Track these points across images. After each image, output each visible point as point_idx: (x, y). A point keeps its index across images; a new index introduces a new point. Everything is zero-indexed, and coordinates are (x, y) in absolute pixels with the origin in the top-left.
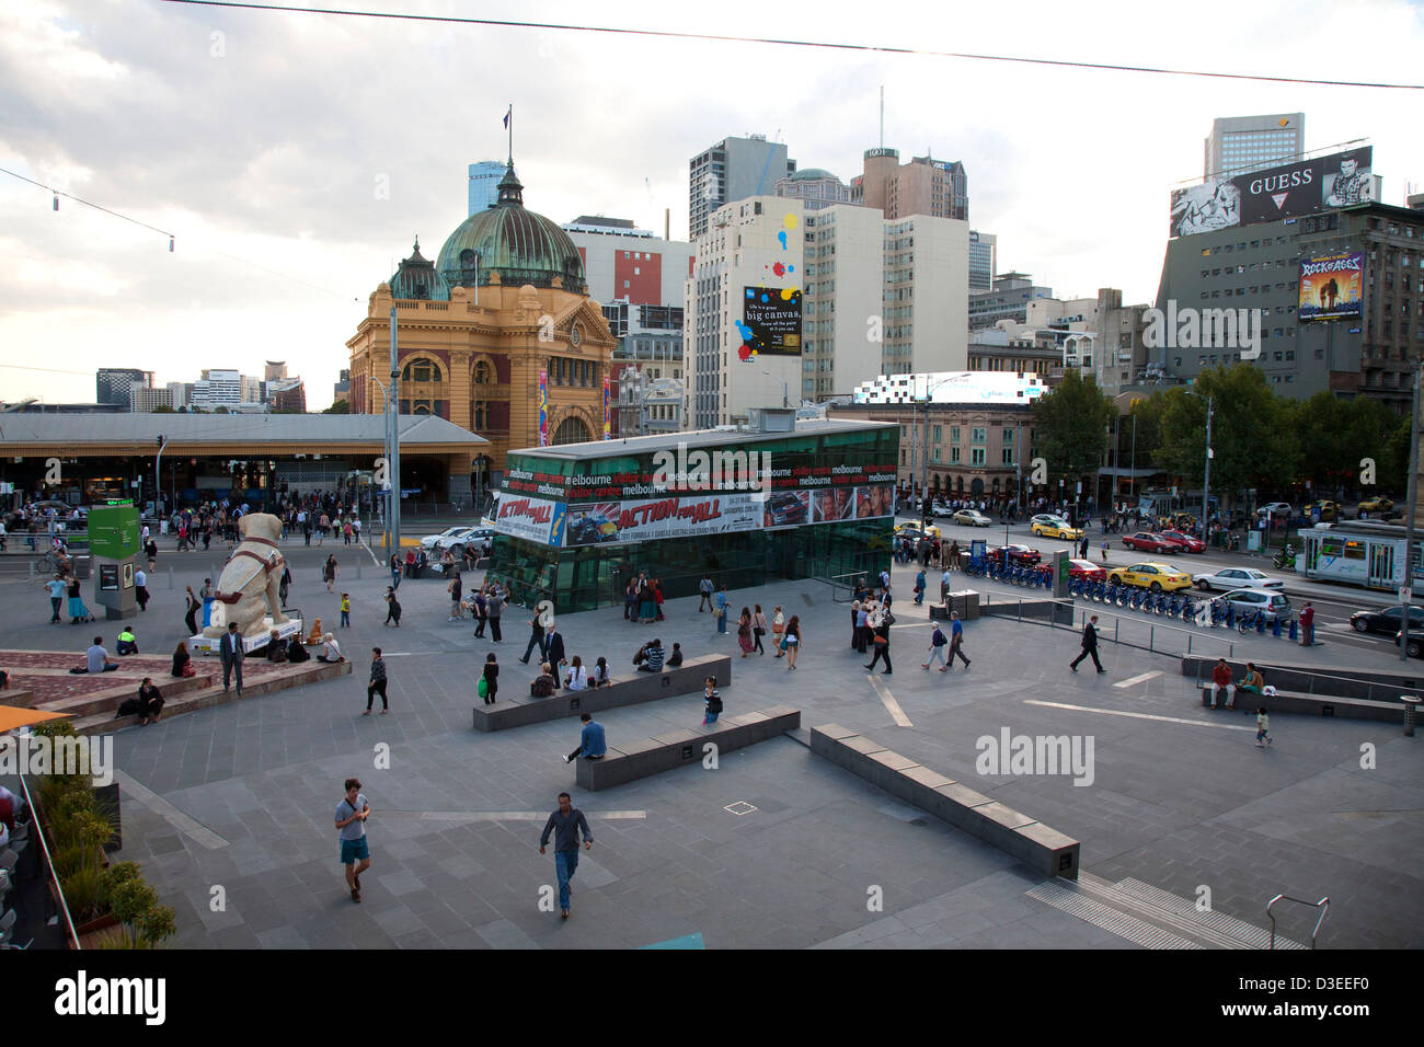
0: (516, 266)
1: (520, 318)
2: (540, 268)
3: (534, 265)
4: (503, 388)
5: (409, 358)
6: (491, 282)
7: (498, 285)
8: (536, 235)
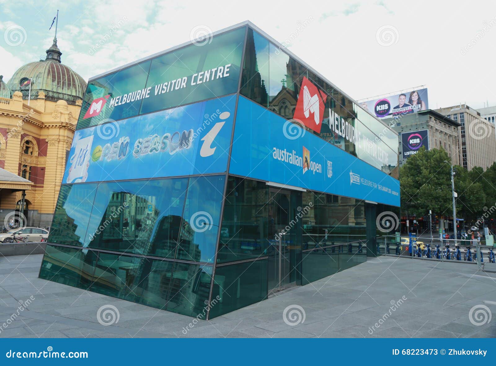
0: (55, 91)
1: (55, 117)
2: (70, 94)
3: (66, 91)
4: (42, 159)
6: (39, 97)
7: (43, 99)
8: (69, 76)
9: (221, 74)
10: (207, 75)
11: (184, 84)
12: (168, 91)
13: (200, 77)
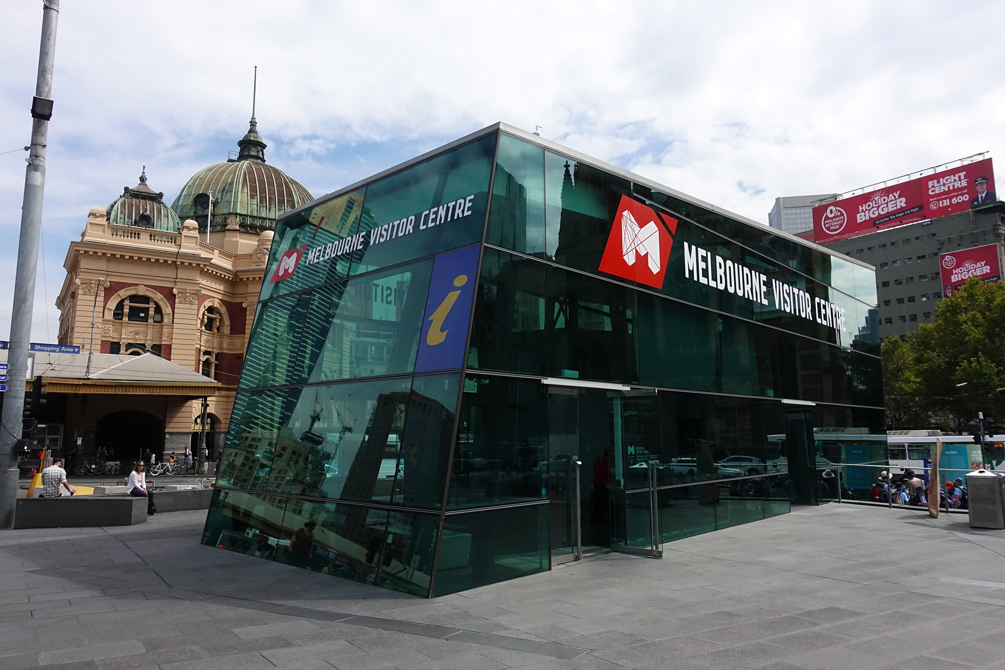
0: (256, 214)
3: (276, 213)
4: (236, 340)
5: (124, 293)
6: (228, 227)
7: (236, 230)
9: (460, 212)
10: (442, 212)
11: (410, 228)
12: (388, 239)
13: (432, 216)
